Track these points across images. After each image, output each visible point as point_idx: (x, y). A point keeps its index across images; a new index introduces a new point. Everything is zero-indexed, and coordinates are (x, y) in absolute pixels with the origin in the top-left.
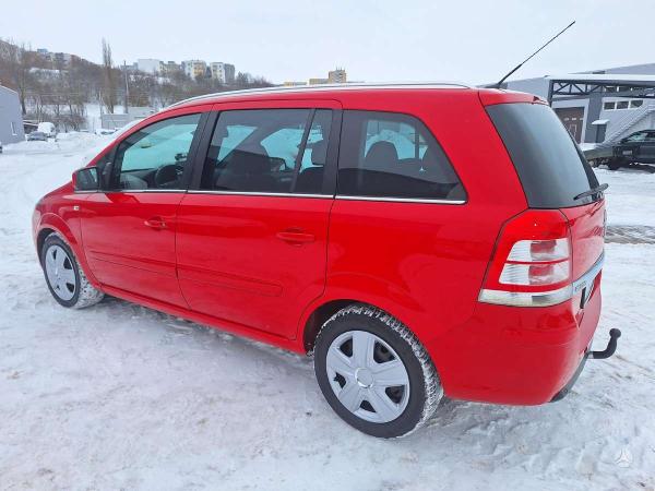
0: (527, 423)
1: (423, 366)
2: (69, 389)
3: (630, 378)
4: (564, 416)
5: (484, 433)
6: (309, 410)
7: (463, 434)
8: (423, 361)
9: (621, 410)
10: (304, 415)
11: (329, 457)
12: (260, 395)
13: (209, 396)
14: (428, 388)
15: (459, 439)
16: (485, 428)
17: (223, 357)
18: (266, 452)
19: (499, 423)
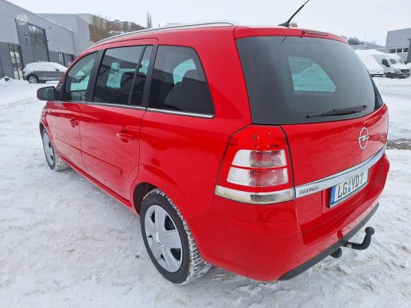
0: (288, 290)
1: (189, 237)
2: (18, 218)
3: (403, 267)
4: (324, 289)
5: (249, 292)
6: (140, 253)
7: (233, 289)
8: (189, 234)
9: (378, 294)
10: (134, 257)
11: (130, 289)
12: (117, 238)
13: (87, 234)
14: (192, 254)
15: (227, 293)
16: (252, 288)
17: (112, 210)
18: (94, 278)
19: (266, 286)
